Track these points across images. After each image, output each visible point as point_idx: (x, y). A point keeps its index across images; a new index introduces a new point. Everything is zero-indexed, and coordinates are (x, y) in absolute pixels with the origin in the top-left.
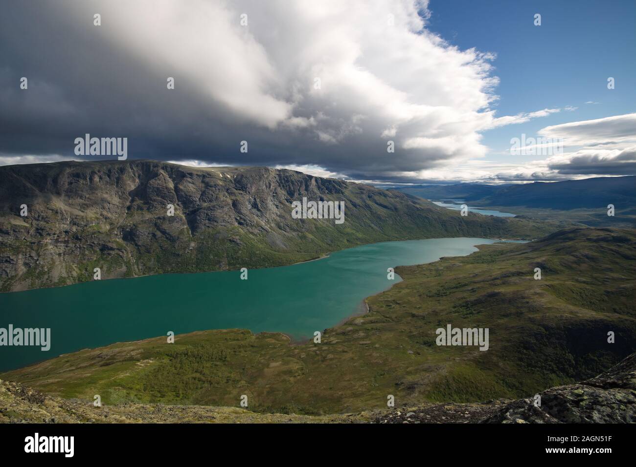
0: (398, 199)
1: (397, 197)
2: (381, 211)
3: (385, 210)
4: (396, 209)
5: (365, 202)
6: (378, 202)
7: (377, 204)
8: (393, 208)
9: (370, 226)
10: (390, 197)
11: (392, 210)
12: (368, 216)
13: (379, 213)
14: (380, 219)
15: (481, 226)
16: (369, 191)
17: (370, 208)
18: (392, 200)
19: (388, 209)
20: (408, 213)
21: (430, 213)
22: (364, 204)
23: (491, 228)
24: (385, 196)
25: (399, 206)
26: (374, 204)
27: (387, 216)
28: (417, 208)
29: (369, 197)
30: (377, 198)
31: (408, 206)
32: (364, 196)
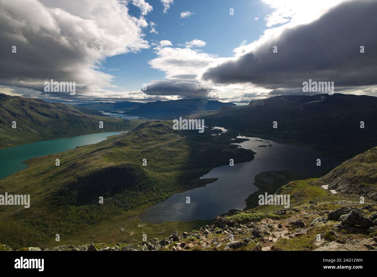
0: (60, 110)
1: (59, 108)
2: (43, 119)
3: (46, 118)
4: (57, 117)
5: (26, 112)
6: (40, 112)
7: (39, 113)
8: (55, 116)
9: (28, 131)
10: (53, 108)
11: (53, 117)
12: (28, 123)
13: (40, 120)
14: (41, 125)
15: (116, 125)
16: (31, 103)
17: (31, 116)
18: (55, 111)
19: (50, 117)
20: (68, 119)
21: (85, 119)
22: (24, 113)
23: (122, 125)
24: (48, 107)
25: (60, 115)
26: (36, 113)
27: (48, 122)
28: (75, 115)
29: (31, 108)
30: (39, 109)
31: (67, 114)
32: (25, 108)
